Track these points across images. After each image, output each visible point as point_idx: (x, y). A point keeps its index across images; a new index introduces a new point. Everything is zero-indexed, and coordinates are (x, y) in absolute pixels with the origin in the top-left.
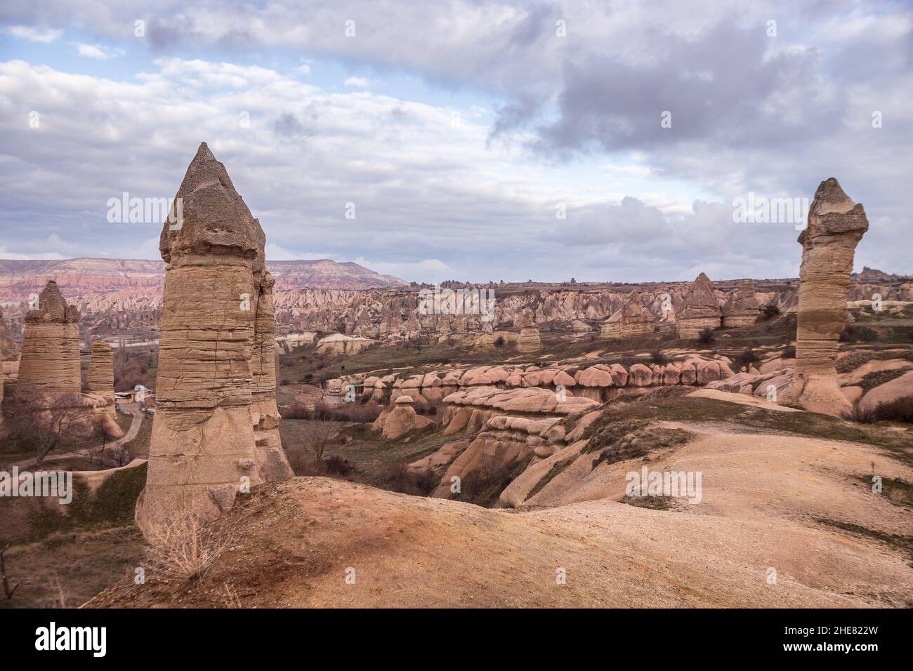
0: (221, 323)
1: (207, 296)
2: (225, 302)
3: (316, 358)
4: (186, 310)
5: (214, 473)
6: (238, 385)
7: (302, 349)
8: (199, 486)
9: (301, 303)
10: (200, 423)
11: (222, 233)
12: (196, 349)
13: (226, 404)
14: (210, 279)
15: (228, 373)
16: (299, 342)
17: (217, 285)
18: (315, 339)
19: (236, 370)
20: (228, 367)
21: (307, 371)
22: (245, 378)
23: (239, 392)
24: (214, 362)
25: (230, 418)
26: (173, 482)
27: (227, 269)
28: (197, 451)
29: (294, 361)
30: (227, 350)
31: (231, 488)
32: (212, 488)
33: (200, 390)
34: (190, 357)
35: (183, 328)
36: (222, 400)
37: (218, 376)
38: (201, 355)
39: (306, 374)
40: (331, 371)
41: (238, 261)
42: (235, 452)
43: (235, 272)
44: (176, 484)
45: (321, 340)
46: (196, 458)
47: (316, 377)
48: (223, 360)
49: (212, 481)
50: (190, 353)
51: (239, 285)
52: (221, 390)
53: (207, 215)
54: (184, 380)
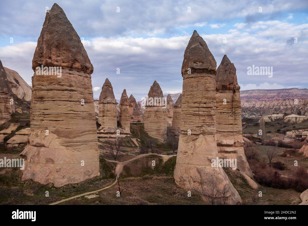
0: (200, 100)
1: (195, 90)
2: (202, 92)
3: (283, 123)
4: (188, 95)
5: (199, 161)
6: (209, 126)
7: (278, 120)
8: (193, 165)
9: (284, 104)
10: (194, 140)
11: (199, 64)
12: (191, 111)
13: (204, 133)
14: (196, 83)
15: (204, 121)
16: (277, 117)
17: (198, 85)
18: (283, 116)
19: (208, 120)
20: (204, 118)
21: (279, 128)
22: (212, 123)
23: (209, 129)
24: (198, 116)
25: (206, 139)
26: (184, 163)
27: (202, 78)
28: (193, 151)
29: (274, 124)
30: (204, 111)
31: (205, 167)
32: (198, 167)
33: (193, 127)
34: (189, 114)
35: (187, 102)
36: (202, 131)
37: (200, 122)
38: (193, 113)
39: (278, 129)
40: (289, 129)
41: (207, 75)
42: (207, 153)
43: (206, 79)
44: (185, 163)
45: (286, 117)
46: (192, 154)
47: (282, 130)
48: (202, 116)
49: (198, 164)
50: (189, 112)
51: (208, 85)
52: (202, 127)
53: (193, 57)
54: (188, 123)
